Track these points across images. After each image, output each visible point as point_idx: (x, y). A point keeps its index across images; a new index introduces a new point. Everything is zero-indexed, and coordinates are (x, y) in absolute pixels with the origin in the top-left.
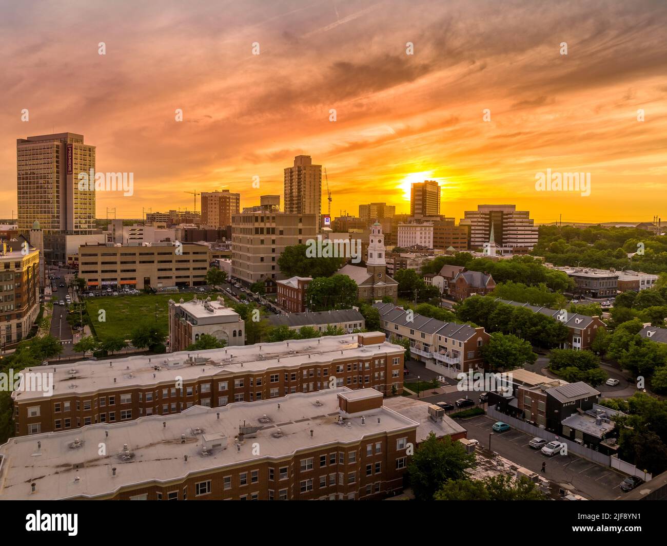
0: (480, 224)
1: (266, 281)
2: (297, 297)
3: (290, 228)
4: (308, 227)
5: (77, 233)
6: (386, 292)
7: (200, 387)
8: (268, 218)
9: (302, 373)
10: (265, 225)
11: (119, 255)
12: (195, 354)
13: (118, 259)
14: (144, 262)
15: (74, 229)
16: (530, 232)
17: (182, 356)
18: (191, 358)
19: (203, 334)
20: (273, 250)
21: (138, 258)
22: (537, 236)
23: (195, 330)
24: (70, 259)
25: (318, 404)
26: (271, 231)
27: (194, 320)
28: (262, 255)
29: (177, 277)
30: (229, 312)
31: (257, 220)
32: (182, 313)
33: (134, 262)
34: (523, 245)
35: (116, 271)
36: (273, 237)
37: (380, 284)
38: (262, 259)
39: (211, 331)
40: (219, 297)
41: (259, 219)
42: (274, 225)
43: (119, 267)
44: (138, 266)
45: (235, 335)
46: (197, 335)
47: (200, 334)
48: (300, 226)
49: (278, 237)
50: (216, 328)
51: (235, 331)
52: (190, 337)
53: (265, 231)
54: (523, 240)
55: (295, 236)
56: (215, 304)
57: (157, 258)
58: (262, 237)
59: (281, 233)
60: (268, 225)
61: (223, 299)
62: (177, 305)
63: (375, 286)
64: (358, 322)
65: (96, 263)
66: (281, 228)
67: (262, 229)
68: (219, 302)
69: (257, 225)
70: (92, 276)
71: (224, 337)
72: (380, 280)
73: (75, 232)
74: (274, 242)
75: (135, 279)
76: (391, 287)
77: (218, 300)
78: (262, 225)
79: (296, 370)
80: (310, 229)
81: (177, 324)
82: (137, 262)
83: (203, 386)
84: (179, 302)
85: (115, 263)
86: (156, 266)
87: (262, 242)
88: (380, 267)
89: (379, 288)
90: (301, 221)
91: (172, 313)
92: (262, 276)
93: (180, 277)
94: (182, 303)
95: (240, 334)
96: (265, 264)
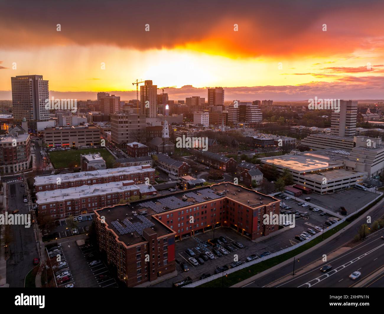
0: (235, 111)
1: (124, 143)
2: (133, 151)
3: (134, 121)
4: (142, 120)
5: (42, 121)
6: (169, 148)
7: (87, 182)
8: (125, 117)
9: (119, 177)
10: (123, 120)
11: (61, 133)
12: (87, 172)
13: (61, 135)
14: (72, 136)
15: (40, 119)
16: (258, 115)
17: (84, 173)
18: (86, 174)
19: (91, 166)
20: (127, 130)
21: (70, 134)
22: (261, 117)
23: (88, 165)
24: (39, 133)
25: (118, 185)
26: (126, 122)
27: (88, 162)
28: (122, 133)
29: (87, 142)
30: (101, 158)
31: (120, 118)
32: (85, 159)
33: (68, 136)
34: (254, 121)
35: (60, 140)
36: (127, 125)
37: (167, 145)
38: (122, 134)
39: (93, 165)
40: (99, 153)
41: (121, 118)
42: (127, 120)
43: (61, 138)
44: (70, 138)
45: (102, 166)
46: (89, 166)
47: (90, 166)
48: (139, 120)
49: (129, 125)
50: (95, 164)
51: (102, 165)
52: (87, 167)
53: (123, 122)
54: (254, 119)
55: (137, 124)
56: (97, 155)
57: (78, 134)
58: (122, 125)
59: (130, 123)
60: (124, 120)
61: (100, 154)
62: (83, 156)
63: (165, 146)
64: (150, 161)
65: (52, 137)
66: (130, 121)
67: (122, 121)
68: (98, 155)
69: (119, 120)
70: (50, 142)
71: (98, 167)
72: (167, 143)
73: (41, 120)
74: (127, 127)
75: (68, 143)
76: (172, 146)
77: (98, 154)
78: (122, 120)
79: (117, 177)
80: (143, 121)
81: (83, 162)
82: (70, 136)
83: (88, 181)
84: (84, 155)
85: (60, 136)
86: (77, 137)
87: (122, 127)
88: (167, 138)
89: (167, 147)
90: (139, 118)
91: (82, 159)
92: (122, 141)
93: (88, 142)
94: (85, 155)
95: (104, 166)
96: (124, 136)
